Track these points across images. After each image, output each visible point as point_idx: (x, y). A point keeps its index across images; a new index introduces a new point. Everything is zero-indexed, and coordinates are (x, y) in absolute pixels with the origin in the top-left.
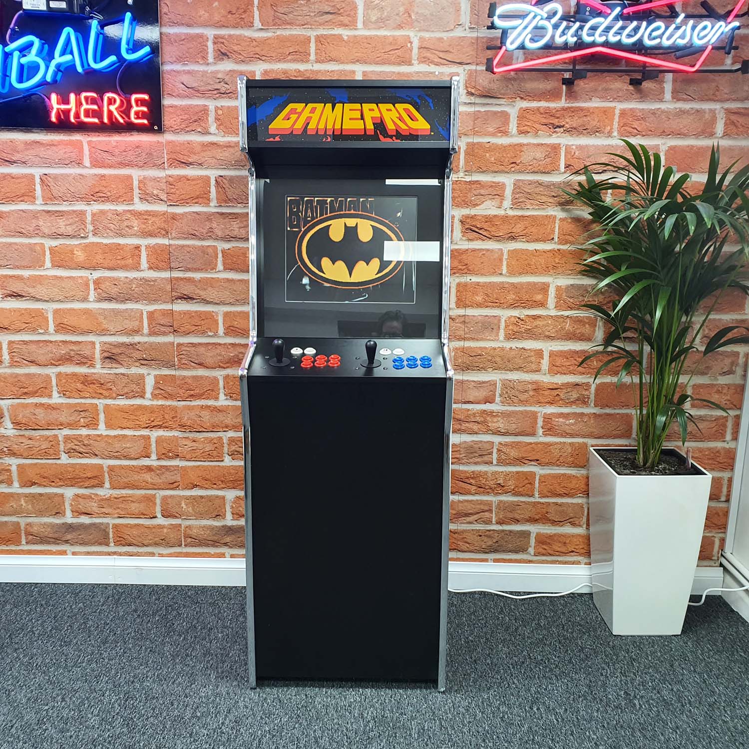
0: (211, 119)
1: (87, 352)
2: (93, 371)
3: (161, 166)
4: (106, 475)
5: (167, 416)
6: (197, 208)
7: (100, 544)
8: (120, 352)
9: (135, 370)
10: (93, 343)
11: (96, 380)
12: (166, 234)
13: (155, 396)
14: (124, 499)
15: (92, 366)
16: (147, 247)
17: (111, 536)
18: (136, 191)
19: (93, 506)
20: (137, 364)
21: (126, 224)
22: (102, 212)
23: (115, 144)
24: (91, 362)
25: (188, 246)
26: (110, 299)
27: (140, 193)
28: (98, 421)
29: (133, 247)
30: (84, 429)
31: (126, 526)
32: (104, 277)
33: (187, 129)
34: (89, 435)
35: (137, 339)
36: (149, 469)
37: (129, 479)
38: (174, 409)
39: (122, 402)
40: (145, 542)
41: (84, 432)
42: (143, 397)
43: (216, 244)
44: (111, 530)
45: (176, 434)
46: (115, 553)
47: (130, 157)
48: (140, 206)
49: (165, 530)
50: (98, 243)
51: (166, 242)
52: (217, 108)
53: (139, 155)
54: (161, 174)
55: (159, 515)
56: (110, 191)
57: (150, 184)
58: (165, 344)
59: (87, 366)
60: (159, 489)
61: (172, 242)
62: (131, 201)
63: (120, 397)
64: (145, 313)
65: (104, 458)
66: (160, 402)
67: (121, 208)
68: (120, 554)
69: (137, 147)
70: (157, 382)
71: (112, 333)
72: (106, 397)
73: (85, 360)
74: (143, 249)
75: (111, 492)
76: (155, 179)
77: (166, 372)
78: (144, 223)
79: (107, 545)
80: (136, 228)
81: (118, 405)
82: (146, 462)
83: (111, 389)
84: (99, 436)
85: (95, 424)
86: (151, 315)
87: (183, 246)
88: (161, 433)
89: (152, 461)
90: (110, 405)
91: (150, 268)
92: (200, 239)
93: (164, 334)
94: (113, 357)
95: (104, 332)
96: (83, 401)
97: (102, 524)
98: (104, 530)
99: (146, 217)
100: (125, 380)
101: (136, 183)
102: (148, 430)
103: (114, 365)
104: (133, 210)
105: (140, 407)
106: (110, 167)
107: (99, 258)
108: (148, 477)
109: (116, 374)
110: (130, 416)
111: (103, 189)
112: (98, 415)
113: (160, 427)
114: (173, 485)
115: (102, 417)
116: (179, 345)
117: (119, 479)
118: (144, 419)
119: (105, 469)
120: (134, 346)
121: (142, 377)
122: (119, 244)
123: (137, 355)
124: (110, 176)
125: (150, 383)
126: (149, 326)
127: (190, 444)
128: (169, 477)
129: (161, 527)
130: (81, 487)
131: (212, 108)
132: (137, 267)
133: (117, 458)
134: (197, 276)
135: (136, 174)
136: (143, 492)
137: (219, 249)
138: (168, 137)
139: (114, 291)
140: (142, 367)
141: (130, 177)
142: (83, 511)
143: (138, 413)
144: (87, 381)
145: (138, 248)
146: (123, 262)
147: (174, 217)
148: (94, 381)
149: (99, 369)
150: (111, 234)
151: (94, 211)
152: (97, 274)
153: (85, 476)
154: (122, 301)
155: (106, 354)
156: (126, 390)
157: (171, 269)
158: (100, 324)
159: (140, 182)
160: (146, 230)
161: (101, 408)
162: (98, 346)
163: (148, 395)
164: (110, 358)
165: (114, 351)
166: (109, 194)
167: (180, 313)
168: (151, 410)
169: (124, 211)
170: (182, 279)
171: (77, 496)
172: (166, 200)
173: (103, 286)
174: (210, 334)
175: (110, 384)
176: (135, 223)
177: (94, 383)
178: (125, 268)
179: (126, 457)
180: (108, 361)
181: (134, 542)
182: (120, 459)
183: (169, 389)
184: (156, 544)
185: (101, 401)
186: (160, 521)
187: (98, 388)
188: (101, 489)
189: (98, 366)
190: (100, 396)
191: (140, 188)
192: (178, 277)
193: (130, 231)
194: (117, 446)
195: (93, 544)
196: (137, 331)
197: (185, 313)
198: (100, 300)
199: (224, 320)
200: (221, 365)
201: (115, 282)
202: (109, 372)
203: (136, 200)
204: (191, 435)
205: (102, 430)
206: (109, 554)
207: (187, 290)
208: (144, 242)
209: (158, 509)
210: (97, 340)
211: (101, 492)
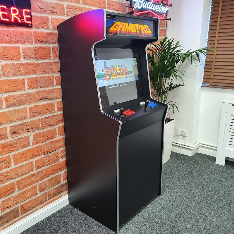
0: (50, 23)
1: (3, 133)
2: (7, 141)
3: (31, 43)
4: (16, 186)
5: (38, 151)
6: (46, 61)
7: (15, 217)
8: (19, 129)
9: (25, 135)
10: (6, 128)
11: (9, 145)
12: (34, 72)
13: (33, 144)
14: (24, 193)
15: (7, 138)
16: (27, 79)
17: (20, 211)
18: (22, 54)
19: (11, 202)
20: (26, 132)
21: (18, 69)
22: (7, 65)
23: (11, 32)
24: (6, 137)
25: (43, 77)
26: (12, 106)
27: (23, 55)
28: (11, 163)
29: (21, 80)
30: (4, 169)
31: (26, 203)
32: (9, 96)
33: (41, 27)
34: (7, 171)
35: (25, 121)
36: (33, 175)
37: (26, 183)
38: (41, 147)
39: (21, 151)
40: (34, 206)
41: (5, 170)
42: (29, 146)
43: (53, 75)
44: (20, 209)
45: (42, 156)
46: (22, 218)
47: (18, 38)
48: (23, 61)
49: (41, 197)
50: (5, 80)
51: (35, 76)
52: (52, 19)
53: (22, 38)
54: (31, 46)
55: (38, 192)
56: (10, 55)
57: (28, 51)
58: (36, 120)
59: (4, 139)
60: (38, 182)
61: (37, 76)
62: (19, 59)
63: (20, 149)
64: (28, 109)
65: (14, 179)
66: (36, 146)
67: (15, 62)
68: (24, 217)
69: (21, 34)
70: (34, 137)
71: (14, 121)
72: (13, 151)
73: (3, 137)
74: (26, 80)
75: (18, 192)
76: (29, 49)
77: (37, 132)
78: (26, 69)
79: (18, 216)
80: (22, 71)
81: (19, 153)
82: (32, 173)
83: (15, 147)
84: (11, 170)
85: (9, 165)
86: (30, 109)
87: (41, 77)
88: (37, 158)
89: (35, 172)
90: (15, 154)
91: (29, 88)
92: (47, 73)
93: (36, 116)
94: (16, 132)
95: (11, 121)
96: (3, 156)
97: (16, 208)
98: (17, 210)
99: (26, 66)
100: (22, 140)
101: (21, 51)
102: (32, 159)
103: (16, 135)
104: (21, 63)
105: (28, 150)
106: (9, 43)
107: (6, 87)
108: (33, 179)
109: (17, 139)
110: (24, 156)
111: (7, 54)
112: (10, 160)
113: (36, 156)
114: (43, 178)
115: (12, 161)
116: (42, 119)
117: (21, 185)
118: (30, 155)
119: (15, 183)
120: (24, 124)
121: (28, 137)
122: (15, 79)
123: (26, 128)
124: (10, 47)
125: (31, 138)
126: (30, 114)
127: (48, 158)
128: (41, 175)
129: (39, 197)
130: (5, 196)
131: (50, 18)
132: (23, 89)
133: (20, 176)
134: (47, 89)
135: (21, 46)
136: (31, 186)
137: (54, 77)
138: (34, 30)
139: (14, 101)
140: (28, 132)
141: (19, 48)
142: (7, 207)
143: (27, 153)
144: (4, 146)
145: (23, 80)
146: (17, 88)
147: (38, 65)
148: (8, 145)
149: (10, 139)
150: (11, 75)
151: (3, 65)
152: (5, 95)
153: (7, 190)
154: (18, 105)
155: (12, 131)
156: (22, 145)
157: (38, 87)
158: (8, 118)
159: (23, 50)
160: (27, 72)
161: (11, 157)
162: (8, 129)
163: (31, 144)
164: (14, 132)
165: (16, 129)
166: (10, 56)
167: (41, 106)
168: (32, 150)
169: (17, 64)
170: (41, 91)
171: (3, 201)
172: (34, 57)
173: (9, 100)
174: (52, 112)
175: (15, 144)
176: (22, 69)
177: (8, 146)
178: (18, 90)
179: (24, 174)
180: (14, 134)
181: (30, 208)
182: (21, 176)
183: (39, 139)
184: (38, 205)
185: (11, 153)
186: (39, 194)
187: (9, 148)
188: (14, 193)
189: (9, 138)
190: (11, 151)
191: (23, 53)
192: (40, 91)
193: (20, 73)
194: (20, 171)
195: (12, 219)
196: (25, 118)
197: (43, 105)
198: (8, 107)
199: (57, 105)
200: (57, 123)
201: (14, 97)
202: (14, 139)
203: (22, 58)
204: (48, 155)
205: (13, 166)
206: (20, 220)
207: (43, 95)
208: (26, 77)
209: (38, 190)
210: (8, 126)
211: (14, 194)
